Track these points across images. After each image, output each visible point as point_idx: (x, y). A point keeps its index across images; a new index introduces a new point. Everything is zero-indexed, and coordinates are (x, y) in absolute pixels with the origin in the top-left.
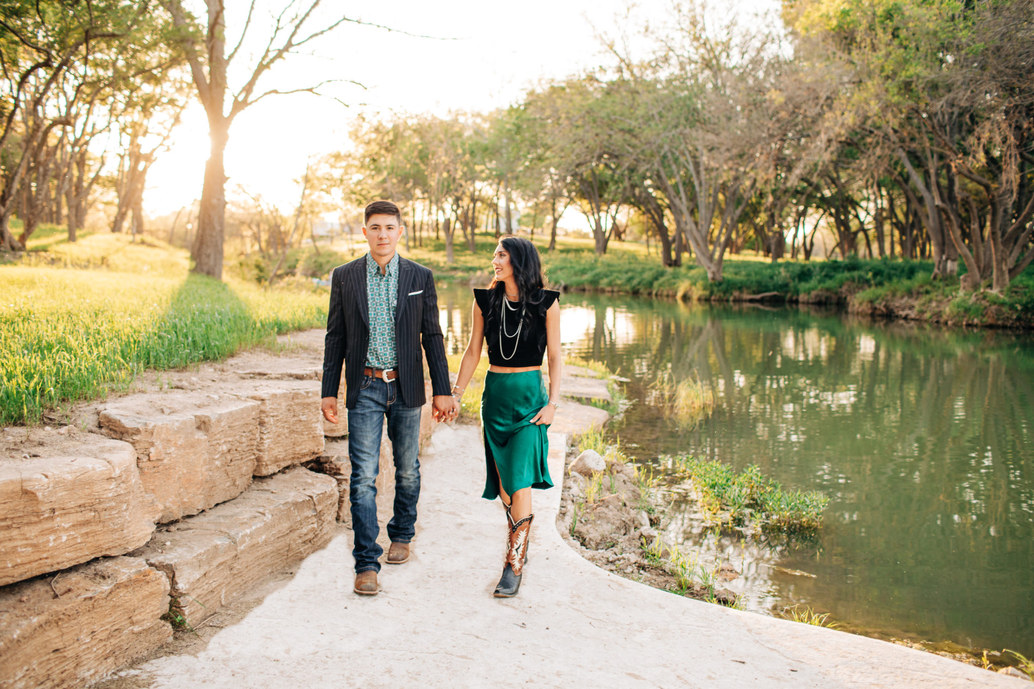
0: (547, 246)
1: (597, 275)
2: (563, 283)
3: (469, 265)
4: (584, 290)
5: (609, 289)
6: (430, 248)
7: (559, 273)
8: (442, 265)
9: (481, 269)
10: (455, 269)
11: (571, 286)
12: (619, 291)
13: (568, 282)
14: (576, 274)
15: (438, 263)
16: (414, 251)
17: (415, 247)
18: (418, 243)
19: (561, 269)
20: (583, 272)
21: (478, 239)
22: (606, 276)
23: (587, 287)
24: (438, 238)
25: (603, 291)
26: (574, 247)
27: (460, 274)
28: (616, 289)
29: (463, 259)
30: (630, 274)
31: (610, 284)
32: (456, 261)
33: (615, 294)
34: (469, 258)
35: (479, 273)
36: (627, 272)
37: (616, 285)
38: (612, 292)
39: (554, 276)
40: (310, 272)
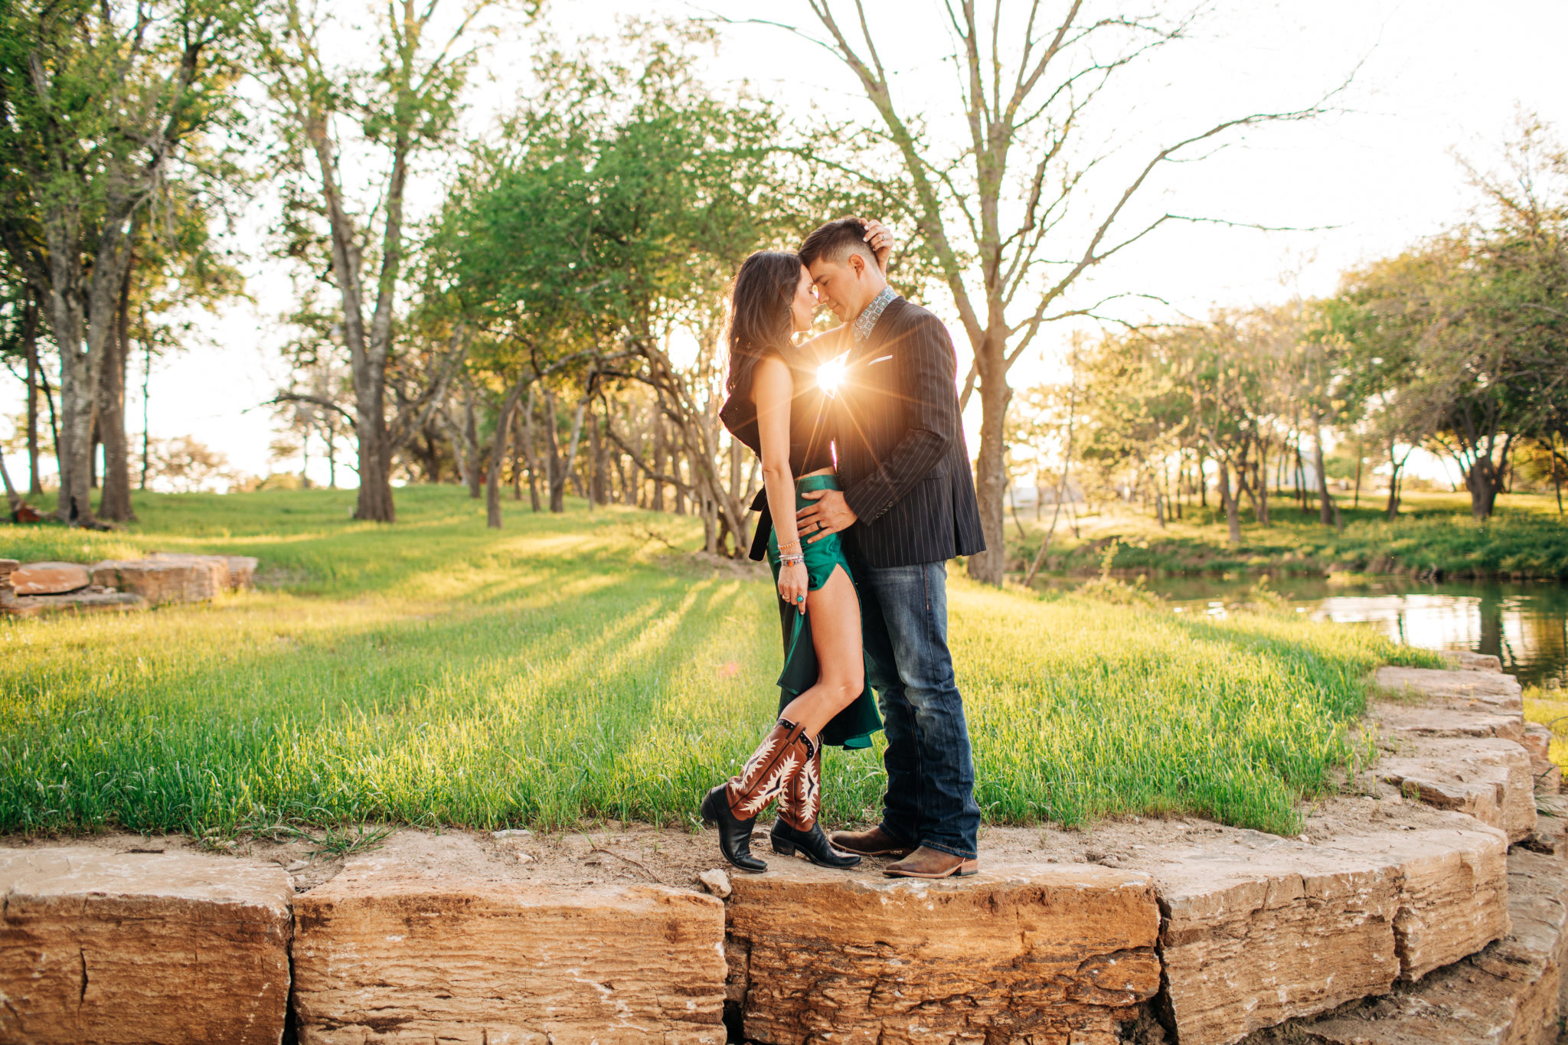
0: (1384, 507)
1: (1492, 552)
2: (1435, 568)
3: (1268, 544)
4: (1471, 577)
5: (1518, 574)
6: (1196, 520)
7: (1425, 552)
8: (1223, 546)
9: (1289, 550)
10: (1244, 551)
11: (1449, 571)
12: (1535, 578)
13: (1443, 565)
14: (1455, 552)
15: (1217, 542)
16: (1171, 526)
17: (1171, 520)
18: (1175, 514)
19: (1428, 545)
20: (1467, 548)
21: (1272, 502)
22: (1511, 554)
23: (1476, 572)
24: (1204, 504)
25: (1506, 577)
26: (1429, 508)
27: (1255, 560)
28: (1529, 574)
29: (1253, 534)
30: (1553, 549)
31: (1518, 566)
32: (1242, 540)
33: (1529, 582)
34: (1262, 532)
35: (1287, 556)
36: (1547, 546)
37: (1531, 567)
38: (1524, 578)
39: (1417, 557)
40: (1014, 565)
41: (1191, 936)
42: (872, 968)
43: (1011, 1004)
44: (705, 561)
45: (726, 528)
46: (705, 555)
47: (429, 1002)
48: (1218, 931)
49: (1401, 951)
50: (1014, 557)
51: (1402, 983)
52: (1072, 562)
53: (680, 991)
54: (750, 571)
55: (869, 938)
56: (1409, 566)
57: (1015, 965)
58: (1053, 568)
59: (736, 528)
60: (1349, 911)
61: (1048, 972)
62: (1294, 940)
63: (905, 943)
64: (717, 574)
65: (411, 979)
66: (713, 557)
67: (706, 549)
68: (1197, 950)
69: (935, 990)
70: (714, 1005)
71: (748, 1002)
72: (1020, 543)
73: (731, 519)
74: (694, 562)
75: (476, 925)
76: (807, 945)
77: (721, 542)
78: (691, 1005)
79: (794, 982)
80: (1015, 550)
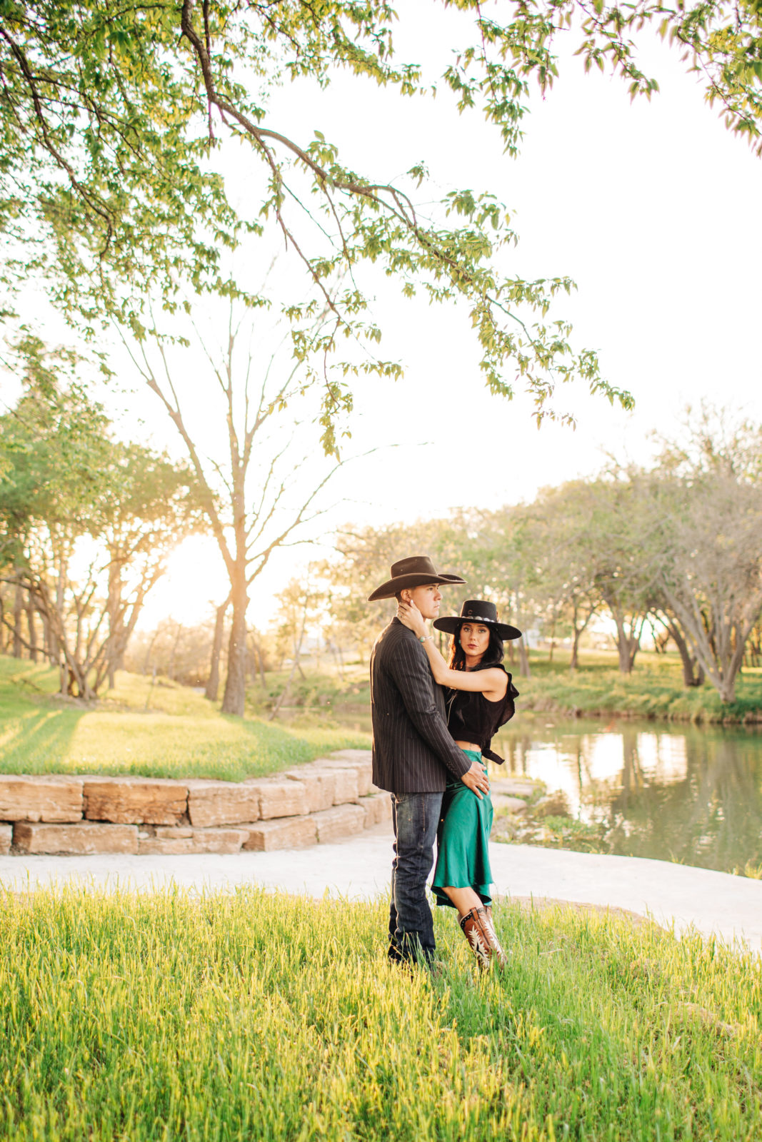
0: (568, 661)
1: (612, 698)
2: (578, 707)
4: (598, 715)
5: (625, 713)
11: (585, 711)
12: (635, 716)
13: (584, 706)
14: (590, 698)
19: (575, 692)
20: (599, 694)
22: (622, 699)
23: (602, 711)
26: (601, 663)
28: (632, 713)
31: (626, 708)
33: (634, 719)
37: (632, 708)
38: (628, 716)
39: (567, 700)
40: (295, 700)
41: (196, 798)
42: (116, 801)
43: (150, 811)
44: (60, 700)
45: (73, 679)
46: (60, 696)
47: (14, 805)
48: (204, 798)
49: (260, 810)
50: (294, 695)
51: (260, 819)
52: (337, 700)
53: (72, 804)
54: (87, 705)
55: (116, 795)
56: (561, 707)
57: (151, 802)
58: (323, 704)
59: (79, 679)
60: (242, 797)
61: (159, 804)
62: (226, 803)
63: (125, 796)
64: (66, 706)
65: (10, 800)
66: (65, 696)
67: (61, 691)
68: (198, 802)
69: (131, 807)
70: (80, 808)
71: (87, 810)
72: (300, 685)
73: (76, 674)
74: (53, 699)
75: (25, 789)
76: (102, 796)
77: (70, 688)
78: (74, 808)
79: (98, 805)
80: (295, 689)
